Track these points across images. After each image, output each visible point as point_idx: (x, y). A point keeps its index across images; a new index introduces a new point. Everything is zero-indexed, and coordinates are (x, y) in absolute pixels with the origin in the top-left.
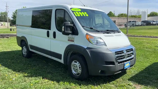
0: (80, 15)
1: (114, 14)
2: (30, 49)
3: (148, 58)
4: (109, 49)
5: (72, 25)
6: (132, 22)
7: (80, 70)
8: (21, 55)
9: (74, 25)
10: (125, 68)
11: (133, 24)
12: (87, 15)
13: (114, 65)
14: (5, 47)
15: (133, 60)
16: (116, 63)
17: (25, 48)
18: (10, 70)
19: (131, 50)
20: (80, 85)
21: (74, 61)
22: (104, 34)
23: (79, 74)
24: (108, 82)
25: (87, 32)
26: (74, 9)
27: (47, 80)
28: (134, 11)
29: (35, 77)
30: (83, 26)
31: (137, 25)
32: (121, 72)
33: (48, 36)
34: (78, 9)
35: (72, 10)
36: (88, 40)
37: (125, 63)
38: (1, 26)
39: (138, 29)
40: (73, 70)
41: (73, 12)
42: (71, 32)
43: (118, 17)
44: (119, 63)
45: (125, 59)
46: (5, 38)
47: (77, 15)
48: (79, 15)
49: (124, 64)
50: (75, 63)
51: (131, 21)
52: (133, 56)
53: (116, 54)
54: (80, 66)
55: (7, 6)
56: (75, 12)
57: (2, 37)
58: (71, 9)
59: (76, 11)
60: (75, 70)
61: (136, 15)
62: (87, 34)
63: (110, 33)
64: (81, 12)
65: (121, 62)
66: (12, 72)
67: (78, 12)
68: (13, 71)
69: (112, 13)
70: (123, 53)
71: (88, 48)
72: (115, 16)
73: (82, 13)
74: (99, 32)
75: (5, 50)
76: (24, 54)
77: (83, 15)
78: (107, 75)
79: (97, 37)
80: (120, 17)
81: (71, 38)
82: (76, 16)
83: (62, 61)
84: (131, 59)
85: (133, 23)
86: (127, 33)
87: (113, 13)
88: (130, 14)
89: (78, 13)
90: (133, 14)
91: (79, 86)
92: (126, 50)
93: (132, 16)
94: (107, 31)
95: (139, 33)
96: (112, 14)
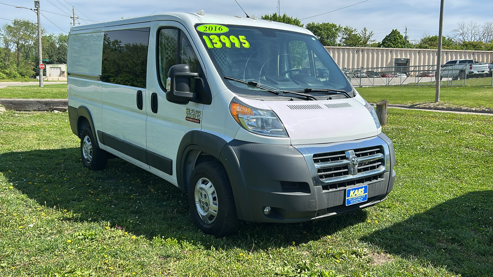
0: (224, 44)
1: (406, 37)
2: (99, 143)
3: (458, 178)
4: (295, 147)
5: (196, 74)
6: (458, 63)
7: (216, 204)
8: (79, 161)
9: (202, 74)
10: (349, 202)
11: (462, 71)
12: (247, 45)
13: (309, 191)
14: (47, 139)
15: (379, 179)
16: (316, 189)
17: (87, 142)
18: (31, 201)
19: (378, 152)
20: (208, 248)
21: (200, 181)
22: (291, 100)
23: (212, 216)
24: (294, 243)
25: (235, 95)
26: (208, 26)
27: (120, 232)
28: (474, 27)
29: (91, 221)
30: (225, 79)
31: (476, 72)
32: (335, 213)
33: (140, 105)
34: (218, 27)
35: (201, 29)
36: (237, 117)
37: (348, 188)
38: (60, 76)
39: (478, 87)
40: (198, 205)
41: (201, 34)
42: (191, 95)
43: (420, 47)
44: (326, 187)
45: (350, 177)
46: (56, 112)
47: (213, 44)
48: (219, 45)
49: (345, 190)
50: (203, 186)
51: (455, 62)
52: (382, 169)
53: (316, 161)
54: (216, 195)
55: (75, 16)
56: (208, 35)
57: (47, 108)
58: (197, 25)
59: (213, 32)
60: (203, 207)
61: (481, 42)
62: (235, 101)
63: (315, 97)
64: (227, 35)
65: (333, 186)
66: (35, 208)
67: (219, 35)
68: (37, 205)
69: (401, 34)
70: (344, 158)
71: (236, 142)
72: (410, 46)
73: (232, 37)
74: (277, 94)
75: (42, 148)
76: (86, 157)
77: (233, 44)
78: (286, 221)
79: (261, 110)
80: (426, 48)
81: (192, 111)
82: (210, 46)
83: (173, 179)
84: (375, 177)
85: (461, 67)
86: (436, 101)
87: (404, 35)
88: (461, 37)
89: (215, 39)
90: (469, 39)
91: (205, 252)
92: (356, 150)
93: (466, 45)
94: (308, 91)
95: (476, 99)
96: (401, 37)
